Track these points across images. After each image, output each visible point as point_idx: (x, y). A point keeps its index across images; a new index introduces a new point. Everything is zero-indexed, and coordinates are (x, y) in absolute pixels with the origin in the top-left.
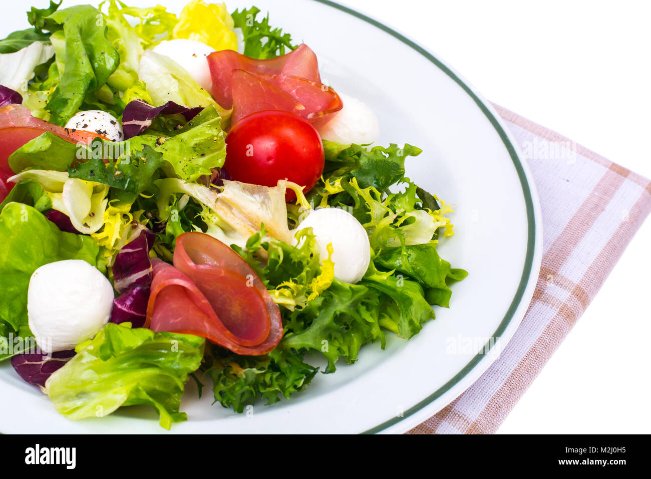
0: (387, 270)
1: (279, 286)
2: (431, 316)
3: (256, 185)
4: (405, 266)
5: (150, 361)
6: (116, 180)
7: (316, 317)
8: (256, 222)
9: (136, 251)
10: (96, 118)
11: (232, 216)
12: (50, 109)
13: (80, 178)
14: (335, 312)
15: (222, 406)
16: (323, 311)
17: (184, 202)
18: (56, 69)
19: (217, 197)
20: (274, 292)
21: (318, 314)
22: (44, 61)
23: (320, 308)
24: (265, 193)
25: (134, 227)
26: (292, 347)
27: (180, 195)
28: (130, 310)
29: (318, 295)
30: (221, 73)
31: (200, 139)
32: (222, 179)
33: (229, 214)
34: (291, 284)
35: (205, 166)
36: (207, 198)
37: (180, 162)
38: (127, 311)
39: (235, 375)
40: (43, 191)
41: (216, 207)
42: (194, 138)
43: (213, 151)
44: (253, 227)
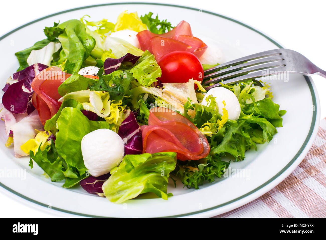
0: (249, 114)
1: (203, 125)
2: (276, 132)
3: (179, 83)
4: (257, 111)
5: (150, 170)
6: (113, 89)
7: (224, 138)
8: (183, 101)
9: (129, 123)
10: (91, 69)
11: (171, 99)
12: (67, 70)
13: (95, 90)
14: (233, 133)
15: (188, 188)
16: (226, 134)
17: (146, 97)
18: (64, 53)
19: (163, 91)
20: (201, 129)
21: (224, 136)
22: (57, 50)
23: (225, 133)
24: (184, 86)
25: (125, 113)
26: (215, 153)
27: (143, 94)
28: (134, 148)
29: (222, 126)
30: (145, 41)
31: (146, 66)
32: (162, 84)
33: (170, 99)
34: (208, 123)
35: (153, 78)
36: (158, 93)
37: (140, 78)
38: (132, 149)
39: (192, 171)
40: (77, 102)
41: (162, 96)
42: (143, 66)
43: (154, 71)
44: (182, 104)
